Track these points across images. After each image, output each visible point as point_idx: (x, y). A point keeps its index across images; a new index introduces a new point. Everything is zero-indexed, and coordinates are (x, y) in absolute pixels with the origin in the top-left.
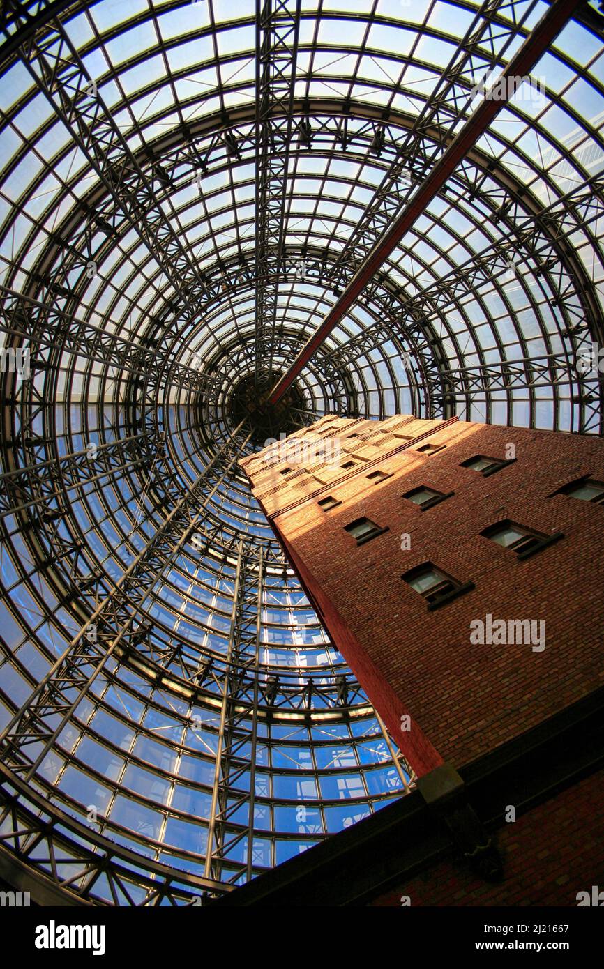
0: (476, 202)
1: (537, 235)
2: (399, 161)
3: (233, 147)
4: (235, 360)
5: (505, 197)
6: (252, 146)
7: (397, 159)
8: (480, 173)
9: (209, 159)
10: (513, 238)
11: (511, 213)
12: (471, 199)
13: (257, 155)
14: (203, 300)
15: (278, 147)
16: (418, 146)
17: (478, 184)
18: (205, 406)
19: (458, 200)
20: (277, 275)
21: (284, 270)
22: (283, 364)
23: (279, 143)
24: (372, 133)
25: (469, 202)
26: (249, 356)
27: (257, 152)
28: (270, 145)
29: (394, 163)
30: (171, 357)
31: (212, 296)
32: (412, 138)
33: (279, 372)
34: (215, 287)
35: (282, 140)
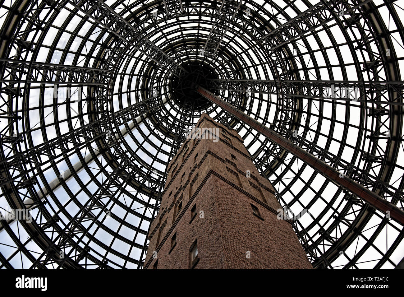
0: (333, 220)
1: (313, 258)
2: (359, 172)
3: (371, 66)
4: (226, 67)
5: (336, 238)
6: (371, 79)
7: (360, 170)
8: (351, 222)
9: (363, 51)
10: (310, 243)
11: (326, 242)
12: (335, 217)
13: (364, 82)
14: (267, 46)
15: (370, 96)
16: (369, 184)
17: (344, 221)
18: (197, 47)
19: (333, 209)
20: (283, 94)
21: (285, 98)
22: (223, 96)
23: (372, 96)
24: (377, 154)
25: (333, 215)
26: (229, 76)
27: (367, 82)
28: (370, 90)
29: (358, 168)
30: (231, 26)
31: (270, 52)
32: (374, 180)
33: (218, 94)
34: (276, 54)
35: (374, 98)
